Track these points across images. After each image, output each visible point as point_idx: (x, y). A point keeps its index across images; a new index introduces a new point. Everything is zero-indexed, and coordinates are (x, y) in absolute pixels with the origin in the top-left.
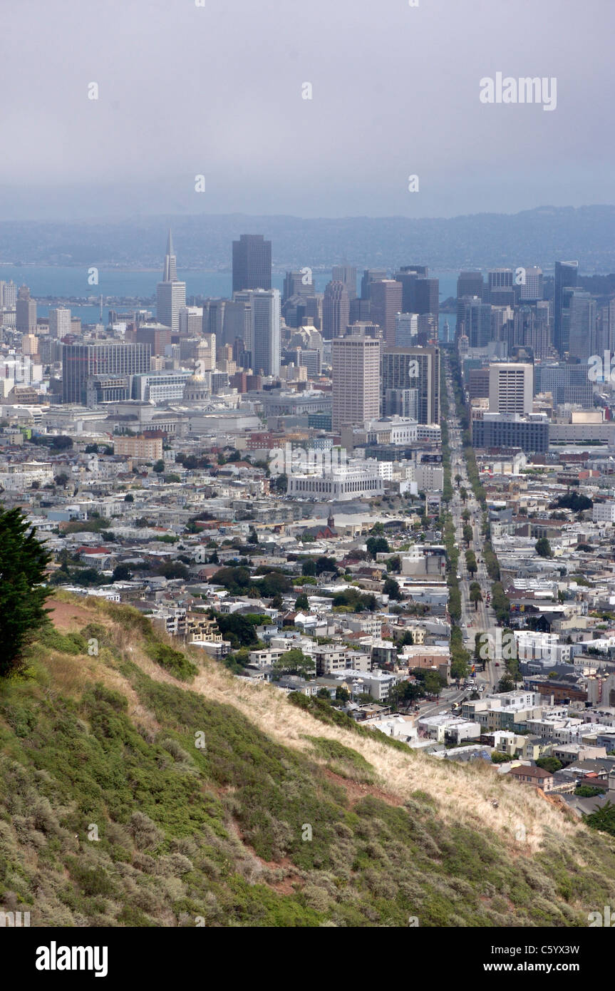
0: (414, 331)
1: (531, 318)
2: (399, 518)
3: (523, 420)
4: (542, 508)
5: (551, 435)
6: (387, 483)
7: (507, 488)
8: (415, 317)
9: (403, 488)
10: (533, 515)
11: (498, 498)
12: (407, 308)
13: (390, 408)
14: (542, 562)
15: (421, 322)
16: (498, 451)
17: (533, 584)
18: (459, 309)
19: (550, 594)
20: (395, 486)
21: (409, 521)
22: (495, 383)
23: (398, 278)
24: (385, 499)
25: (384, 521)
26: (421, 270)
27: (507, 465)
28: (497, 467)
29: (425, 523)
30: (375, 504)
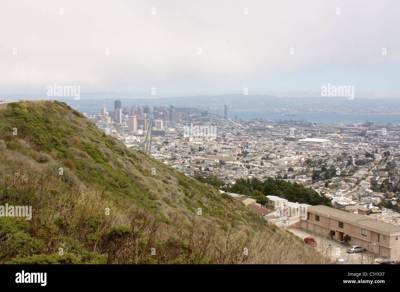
1: (165, 114)
2: (136, 145)
3: (161, 130)
4: (160, 144)
5: (165, 133)
6: (135, 140)
7: (156, 141)
8: (146, 114)
9: (137, 141)
10: (159, 145)
11: (153, 142)
12: (144, 113)
13: (139, 128)
14: (158, 152)
15: (147, 115)
16: (156, 135)
17: (155, 154)
18: (154, 113)
19: (157, 156)
20: (136, 140)
21: (137, 146)
22: (156, 124)
23: (143, 107)
24: (134, 142)
25: (133, 146)
26: (147, 106)
27: (157, 138)
28: (155, 138)
29: (140, 146)
30: (132, 143)
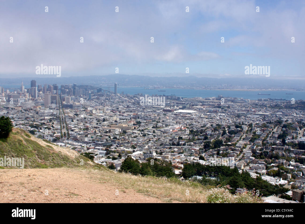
0: (55, 93)
1: (70, 91)
2: (53, 117)
3: (70, 104)
4: (72, 116)
5: (73, 106)
6: (52, 113)
7: (68, 113)
8: (55, 91)
9: (54, 113)
10: (71, 116)
11: (66, 114)
12: (54, 89)
13: (52, 103)
14: (72, 123)
15: (56, 91)
16: (66, 108)
17: (71, 125)
18: (61, 90)
19: (74, 127)
20: (53, 113)
21: (55, 117)
22: (66, 99)
23: (53, 86)
24: (52, 115)
25: (51, 118)
26: (56, 85)
27: (68, 110)
28: (66, 110)
29: (57, 118)
30: (50, 116)
